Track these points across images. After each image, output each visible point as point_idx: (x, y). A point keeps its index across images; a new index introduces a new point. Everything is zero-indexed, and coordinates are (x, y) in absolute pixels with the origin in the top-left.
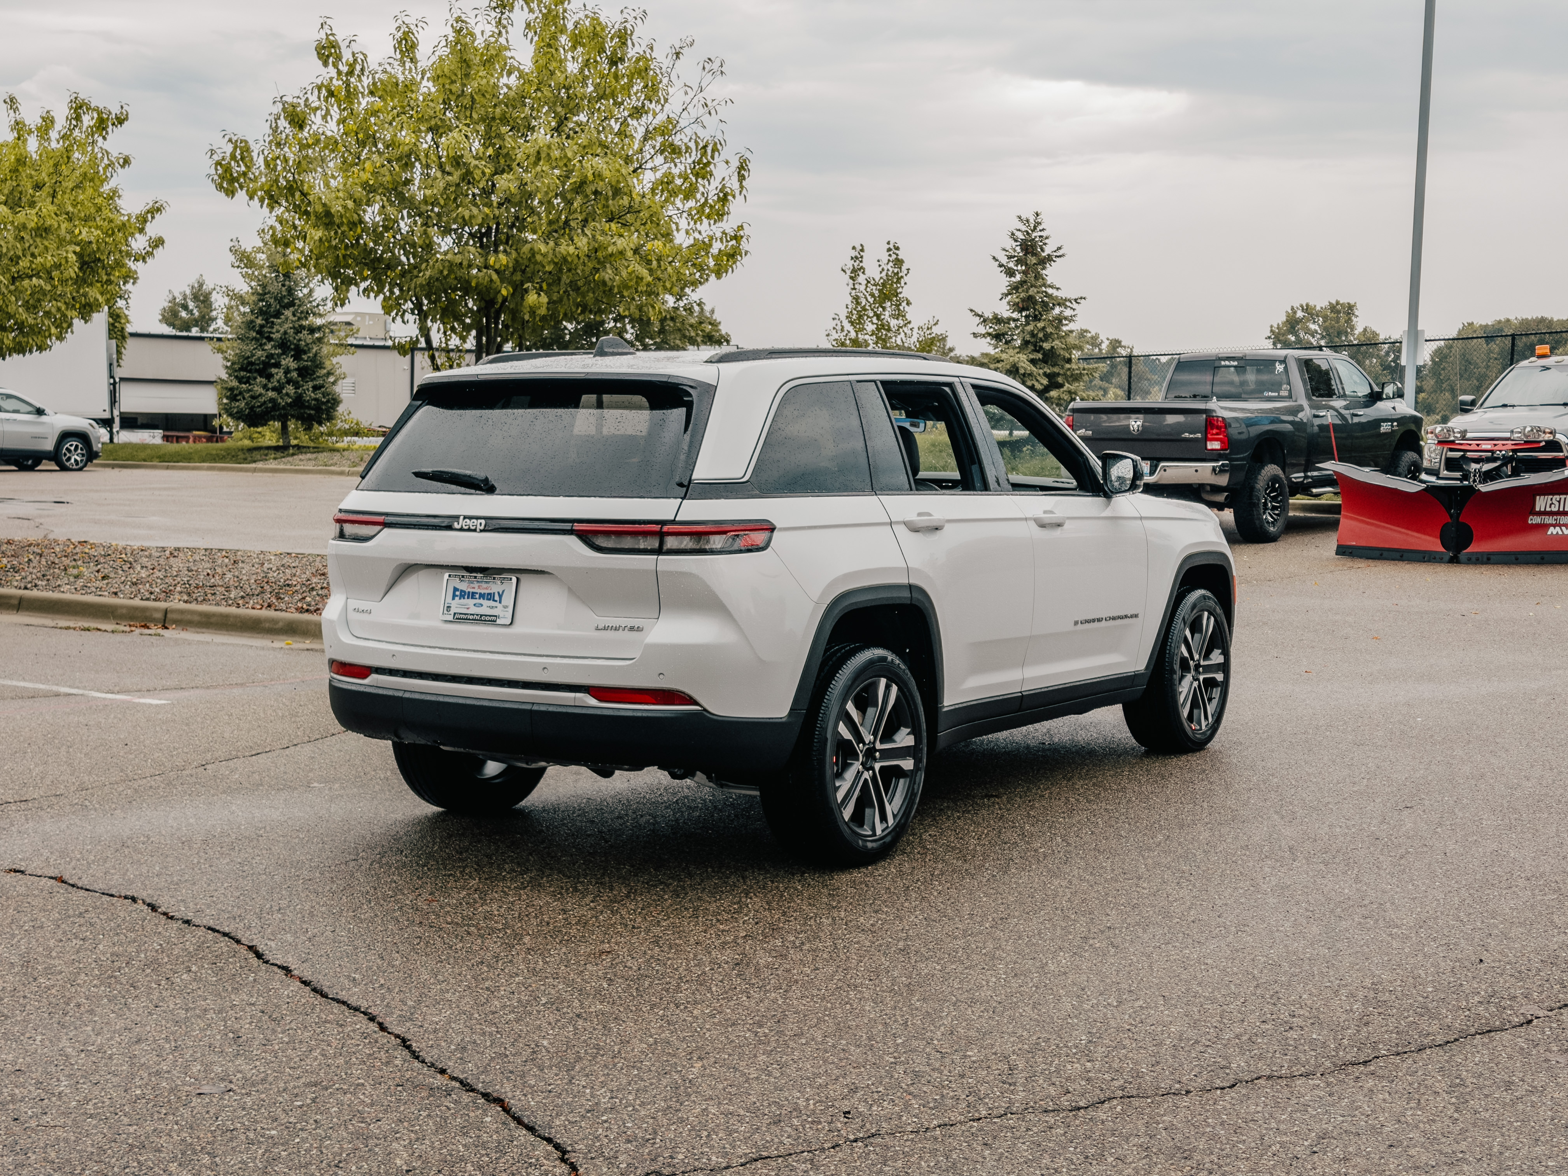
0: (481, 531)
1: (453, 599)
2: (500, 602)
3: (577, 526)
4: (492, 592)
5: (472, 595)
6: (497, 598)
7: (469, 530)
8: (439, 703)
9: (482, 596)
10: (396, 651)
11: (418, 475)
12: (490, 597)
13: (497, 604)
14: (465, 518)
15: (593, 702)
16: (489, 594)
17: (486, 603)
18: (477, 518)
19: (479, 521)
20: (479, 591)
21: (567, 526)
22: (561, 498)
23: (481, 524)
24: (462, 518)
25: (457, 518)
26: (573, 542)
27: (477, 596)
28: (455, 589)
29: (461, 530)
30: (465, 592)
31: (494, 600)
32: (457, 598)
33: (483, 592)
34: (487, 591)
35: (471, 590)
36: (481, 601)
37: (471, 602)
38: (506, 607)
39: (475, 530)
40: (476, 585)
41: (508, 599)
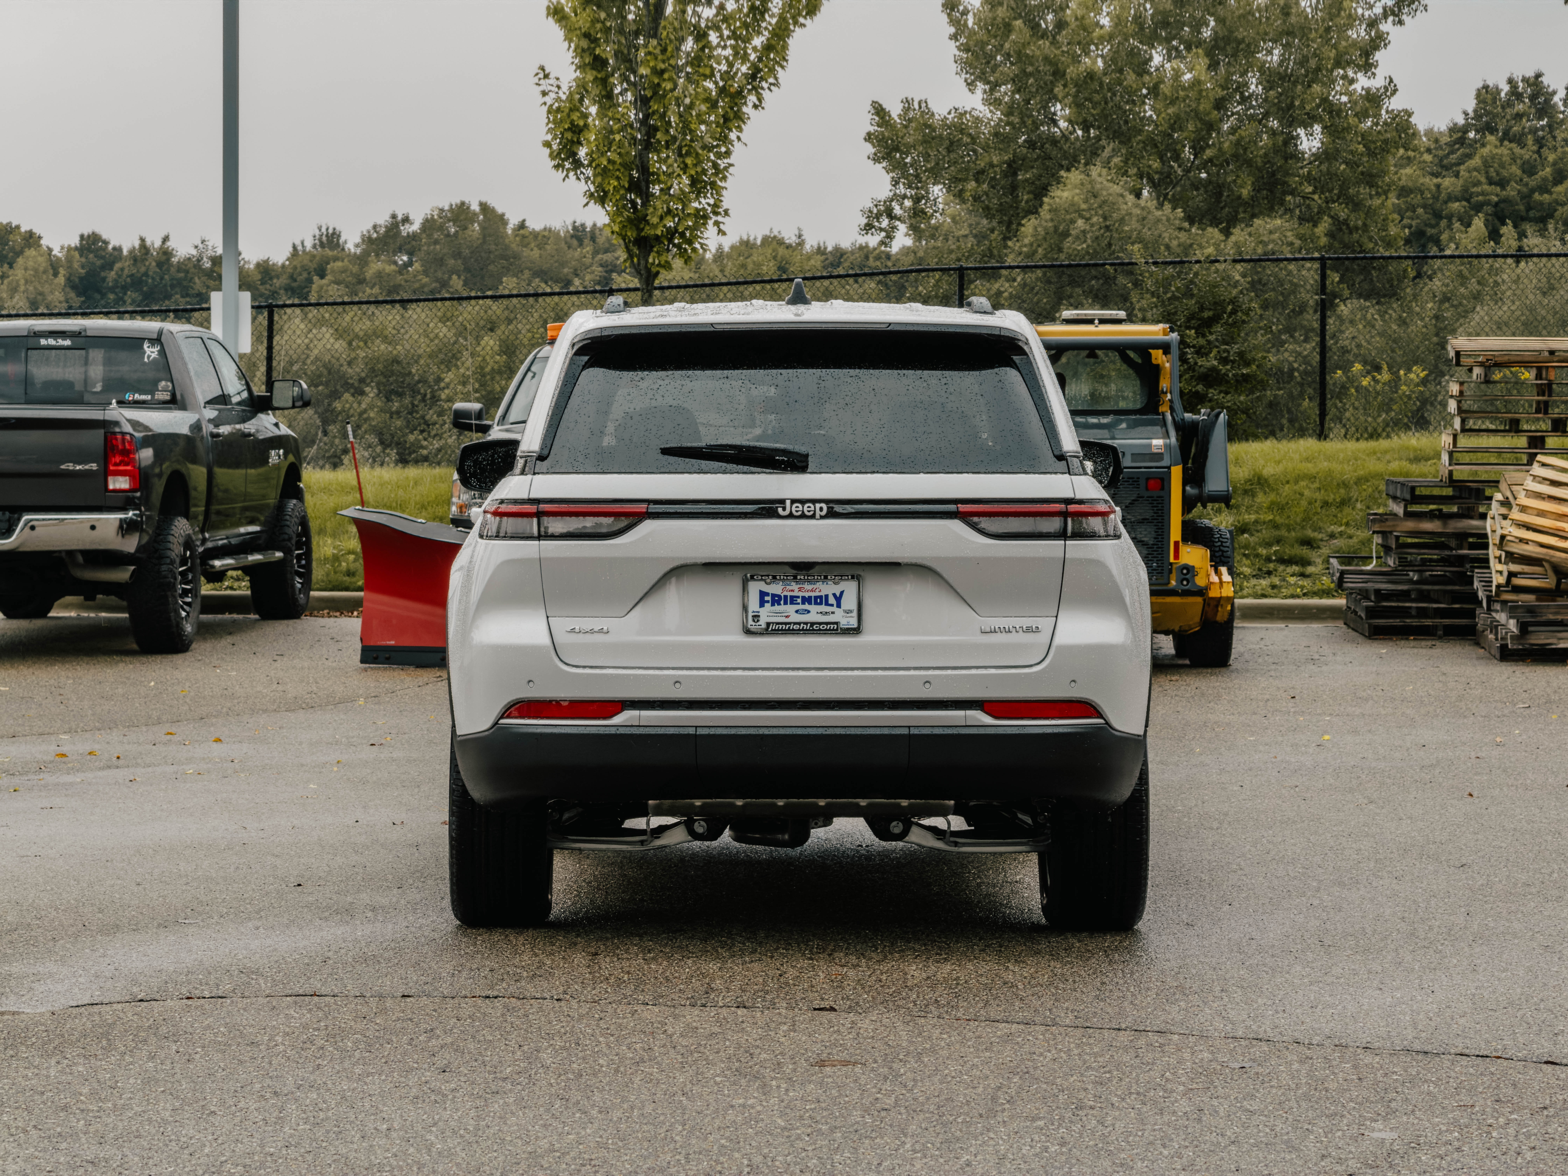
0: (822, 517)
1: (762, 604)
2: (839, 606)
3: (962, 508)
4: (823, 594)
5: (793, 600)
6: (832, 600)
7: (803, 516)
9: (805, 600)
10: (680, 676)
11: (666, 451)
12: (820, 600)
13: (834, 609)
14: (793, 501)
15: (988, 720)
16: (816, 598)
17: (813, 608)
18: (814, 501)
19: (818, 506)
20: (801, 594)
21: (952, 507)
22: (922, 475)
23: (821, 509)
24: (788, 503)
25: (782, 502)
26: (956, 526)
27: (799, 600)
28: (763, 594)
29: (791, 516)
30: (779, 596)
31: (827, 604)
32: (768, 606)
33: (807, 595)
34: (813, 594)
35: (789, 594)
36: (807, 606)
37: (790, 609)
38: (848, 612)
39: (813, 517)
40: (794, 586)
41: (850, 601)
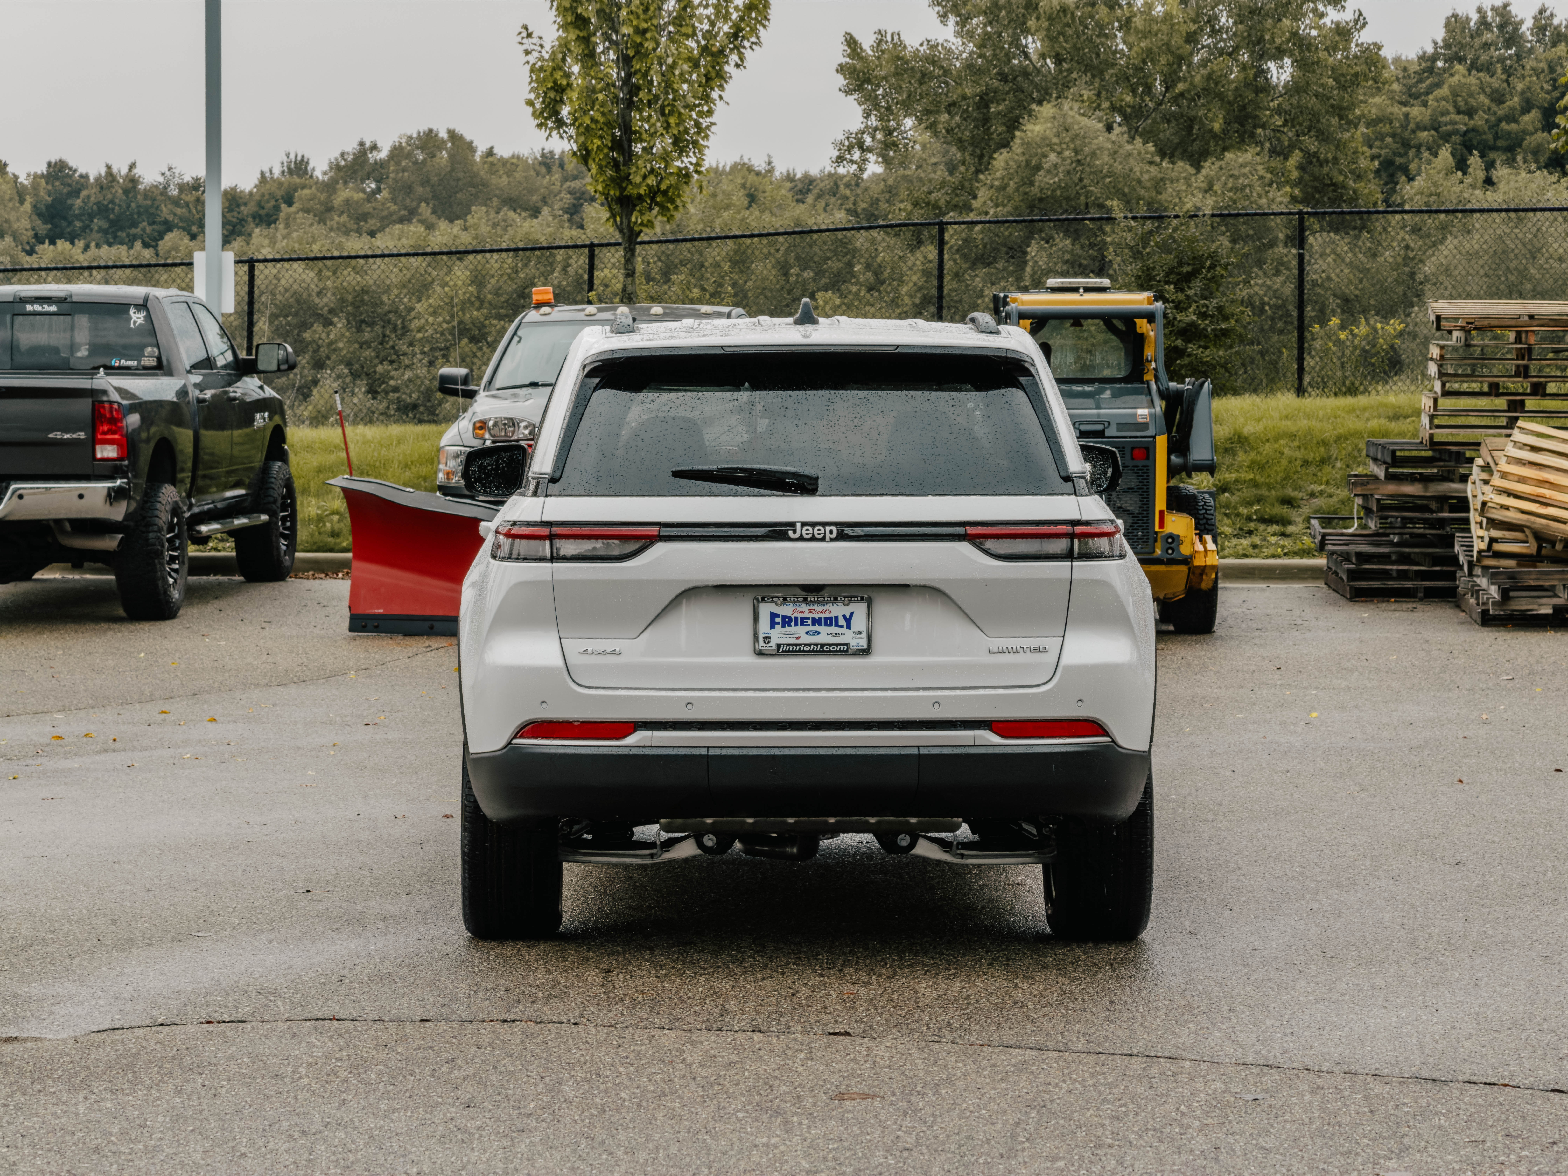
0: (832, 540)
1: (773, 626)
2: (849, 627)
3: (971, 530)
4: (833, 615)
5: (803, 622)
6: (842, 622)
7: (813, 539)
8: (774, 757)
9: (815, 621)
10: (692, 697)
11: (677, 474)
12: (830, 621)
13: (844, 630)
14: (804, 524)
15: (996, 739)
16: (826, 619)
17: (824, 630)
18: (824, 524)
19: (828, 528)
20: (811, 616)
21: (960, 530)
22: (930, 497)
23: (831, 532)
24: (798, 525)
25: (792, 525)
26: (965, 548)
27: (810, 622)
28: (773, 616)
29: (801, 539)
30: (790, 618)
31: (837, 625)
32: (778, 627)
33: (817, 616)
34: (823, 616)
35: (799, 615)
36: (817, 628)
37: (801, 630)
38: (858, 633)
39: (823, 539)
40: (805, 608)
41: (859, 622)
